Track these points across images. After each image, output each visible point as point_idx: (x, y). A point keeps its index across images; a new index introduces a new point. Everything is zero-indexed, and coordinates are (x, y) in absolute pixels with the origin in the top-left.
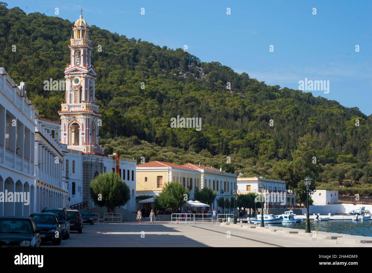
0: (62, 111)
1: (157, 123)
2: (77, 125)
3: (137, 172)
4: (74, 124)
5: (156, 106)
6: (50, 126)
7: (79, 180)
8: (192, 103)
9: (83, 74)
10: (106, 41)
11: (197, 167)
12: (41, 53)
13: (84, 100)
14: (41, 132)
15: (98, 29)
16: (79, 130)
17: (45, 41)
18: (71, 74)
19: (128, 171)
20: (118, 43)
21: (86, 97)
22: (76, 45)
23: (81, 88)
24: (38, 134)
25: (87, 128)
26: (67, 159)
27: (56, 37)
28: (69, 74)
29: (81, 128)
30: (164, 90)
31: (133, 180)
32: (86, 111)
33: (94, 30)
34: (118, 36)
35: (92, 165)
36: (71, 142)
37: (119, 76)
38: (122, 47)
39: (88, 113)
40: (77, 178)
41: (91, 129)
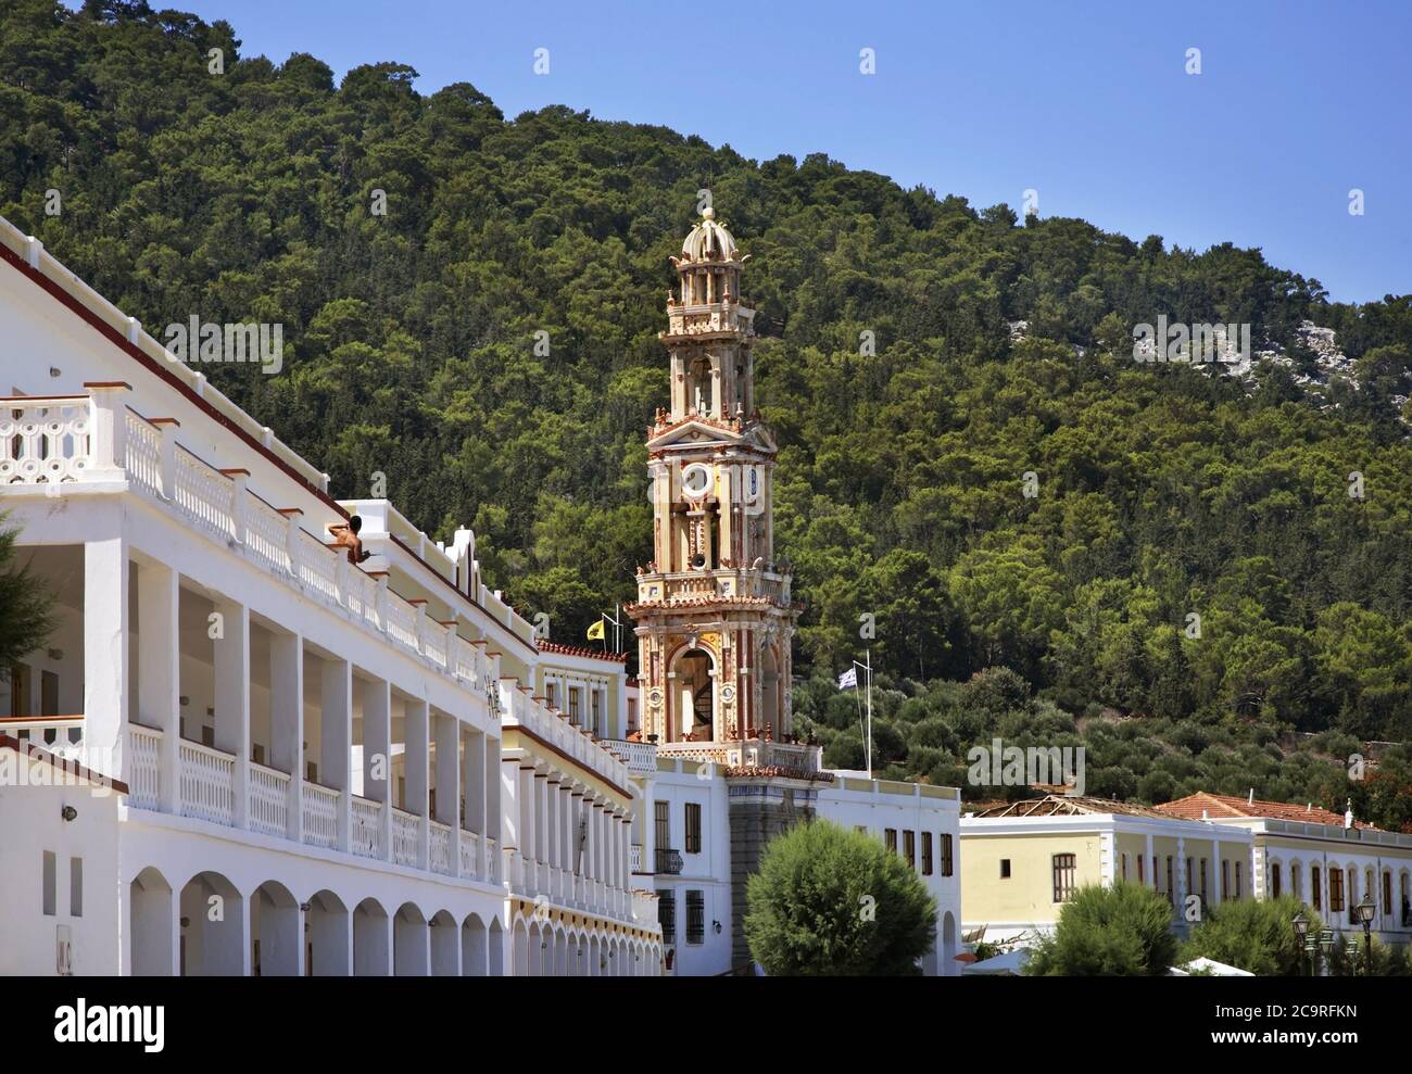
0: (641, 603)
1: (1103, 603)
2: (702, 660)
3: (962, 842)
4: (690, 654)
5: (1106, 524)
6: (586, 675)
7: (716, 881)
8: (1281, 498)
9: (723, 450)
10: (873, 225)
11: (1235, 811)
12: (577, 298)
13: (729, 558)
14: (529, 726)
15: (838, 169)
16: (711, 678)
17: (594, 244)
18: (671, 452)
19: (927, 836)
20: (933, 233)
21: (736, 547)
22: (691, 332)
23: (716, 505)
24: (517, 734)
25: (744, 670)
26: (662, 798)
27: (644, 218)
28: (664, 451)
29: (716, 671)
30: (1142, 446)
31: (948, 871)
32: (736, 599)
33: (818, 176)
34: (928, 198)
35: (765, 818)
36: (680, 727)
37: (932, 390)
38: (946, 251)
39: (747, 608)
40: (706, 874)
41: (761, 672)
